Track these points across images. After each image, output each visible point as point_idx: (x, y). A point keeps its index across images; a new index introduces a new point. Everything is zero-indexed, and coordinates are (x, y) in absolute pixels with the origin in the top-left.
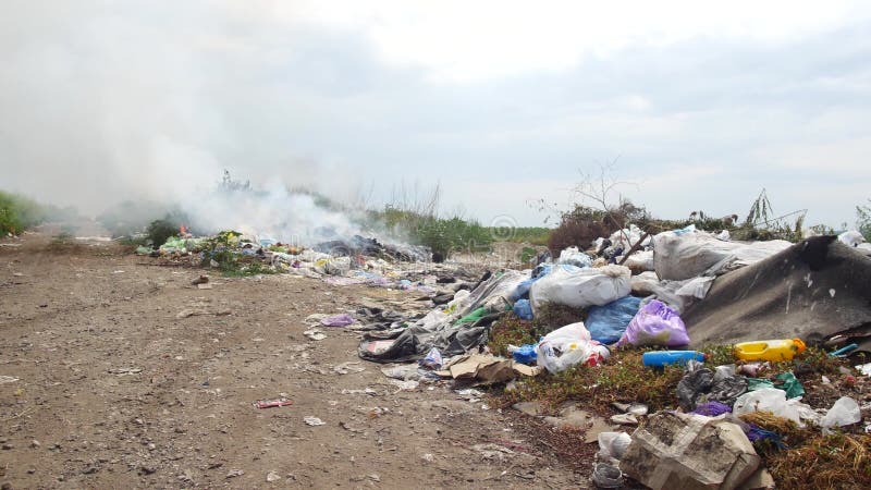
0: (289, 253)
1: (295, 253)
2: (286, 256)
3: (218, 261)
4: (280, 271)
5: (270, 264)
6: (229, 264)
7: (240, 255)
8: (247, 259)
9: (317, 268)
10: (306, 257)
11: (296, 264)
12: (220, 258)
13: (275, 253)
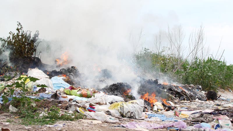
0: (82, 96)
1: (88, 97)
2: (78, 99)
3: (16, 107)
4: (79, 117)
5: (67, 108)
6: (28, 109)
7: (37, 101)
8: (43, 104)
9: (112, 111)
10: (98, 100)
11: (92, 108)
12: (17, 103)
13: (69, 97)
